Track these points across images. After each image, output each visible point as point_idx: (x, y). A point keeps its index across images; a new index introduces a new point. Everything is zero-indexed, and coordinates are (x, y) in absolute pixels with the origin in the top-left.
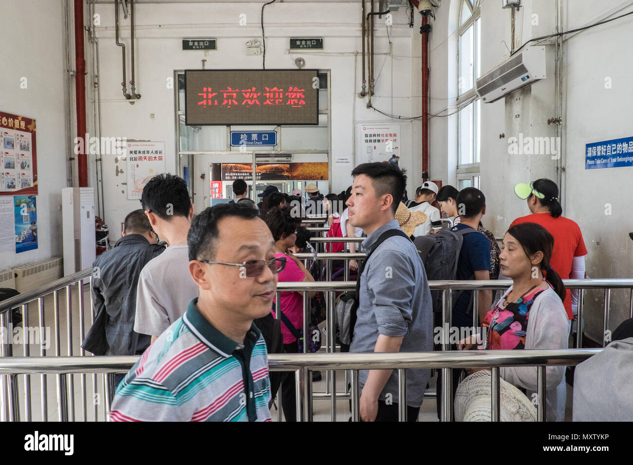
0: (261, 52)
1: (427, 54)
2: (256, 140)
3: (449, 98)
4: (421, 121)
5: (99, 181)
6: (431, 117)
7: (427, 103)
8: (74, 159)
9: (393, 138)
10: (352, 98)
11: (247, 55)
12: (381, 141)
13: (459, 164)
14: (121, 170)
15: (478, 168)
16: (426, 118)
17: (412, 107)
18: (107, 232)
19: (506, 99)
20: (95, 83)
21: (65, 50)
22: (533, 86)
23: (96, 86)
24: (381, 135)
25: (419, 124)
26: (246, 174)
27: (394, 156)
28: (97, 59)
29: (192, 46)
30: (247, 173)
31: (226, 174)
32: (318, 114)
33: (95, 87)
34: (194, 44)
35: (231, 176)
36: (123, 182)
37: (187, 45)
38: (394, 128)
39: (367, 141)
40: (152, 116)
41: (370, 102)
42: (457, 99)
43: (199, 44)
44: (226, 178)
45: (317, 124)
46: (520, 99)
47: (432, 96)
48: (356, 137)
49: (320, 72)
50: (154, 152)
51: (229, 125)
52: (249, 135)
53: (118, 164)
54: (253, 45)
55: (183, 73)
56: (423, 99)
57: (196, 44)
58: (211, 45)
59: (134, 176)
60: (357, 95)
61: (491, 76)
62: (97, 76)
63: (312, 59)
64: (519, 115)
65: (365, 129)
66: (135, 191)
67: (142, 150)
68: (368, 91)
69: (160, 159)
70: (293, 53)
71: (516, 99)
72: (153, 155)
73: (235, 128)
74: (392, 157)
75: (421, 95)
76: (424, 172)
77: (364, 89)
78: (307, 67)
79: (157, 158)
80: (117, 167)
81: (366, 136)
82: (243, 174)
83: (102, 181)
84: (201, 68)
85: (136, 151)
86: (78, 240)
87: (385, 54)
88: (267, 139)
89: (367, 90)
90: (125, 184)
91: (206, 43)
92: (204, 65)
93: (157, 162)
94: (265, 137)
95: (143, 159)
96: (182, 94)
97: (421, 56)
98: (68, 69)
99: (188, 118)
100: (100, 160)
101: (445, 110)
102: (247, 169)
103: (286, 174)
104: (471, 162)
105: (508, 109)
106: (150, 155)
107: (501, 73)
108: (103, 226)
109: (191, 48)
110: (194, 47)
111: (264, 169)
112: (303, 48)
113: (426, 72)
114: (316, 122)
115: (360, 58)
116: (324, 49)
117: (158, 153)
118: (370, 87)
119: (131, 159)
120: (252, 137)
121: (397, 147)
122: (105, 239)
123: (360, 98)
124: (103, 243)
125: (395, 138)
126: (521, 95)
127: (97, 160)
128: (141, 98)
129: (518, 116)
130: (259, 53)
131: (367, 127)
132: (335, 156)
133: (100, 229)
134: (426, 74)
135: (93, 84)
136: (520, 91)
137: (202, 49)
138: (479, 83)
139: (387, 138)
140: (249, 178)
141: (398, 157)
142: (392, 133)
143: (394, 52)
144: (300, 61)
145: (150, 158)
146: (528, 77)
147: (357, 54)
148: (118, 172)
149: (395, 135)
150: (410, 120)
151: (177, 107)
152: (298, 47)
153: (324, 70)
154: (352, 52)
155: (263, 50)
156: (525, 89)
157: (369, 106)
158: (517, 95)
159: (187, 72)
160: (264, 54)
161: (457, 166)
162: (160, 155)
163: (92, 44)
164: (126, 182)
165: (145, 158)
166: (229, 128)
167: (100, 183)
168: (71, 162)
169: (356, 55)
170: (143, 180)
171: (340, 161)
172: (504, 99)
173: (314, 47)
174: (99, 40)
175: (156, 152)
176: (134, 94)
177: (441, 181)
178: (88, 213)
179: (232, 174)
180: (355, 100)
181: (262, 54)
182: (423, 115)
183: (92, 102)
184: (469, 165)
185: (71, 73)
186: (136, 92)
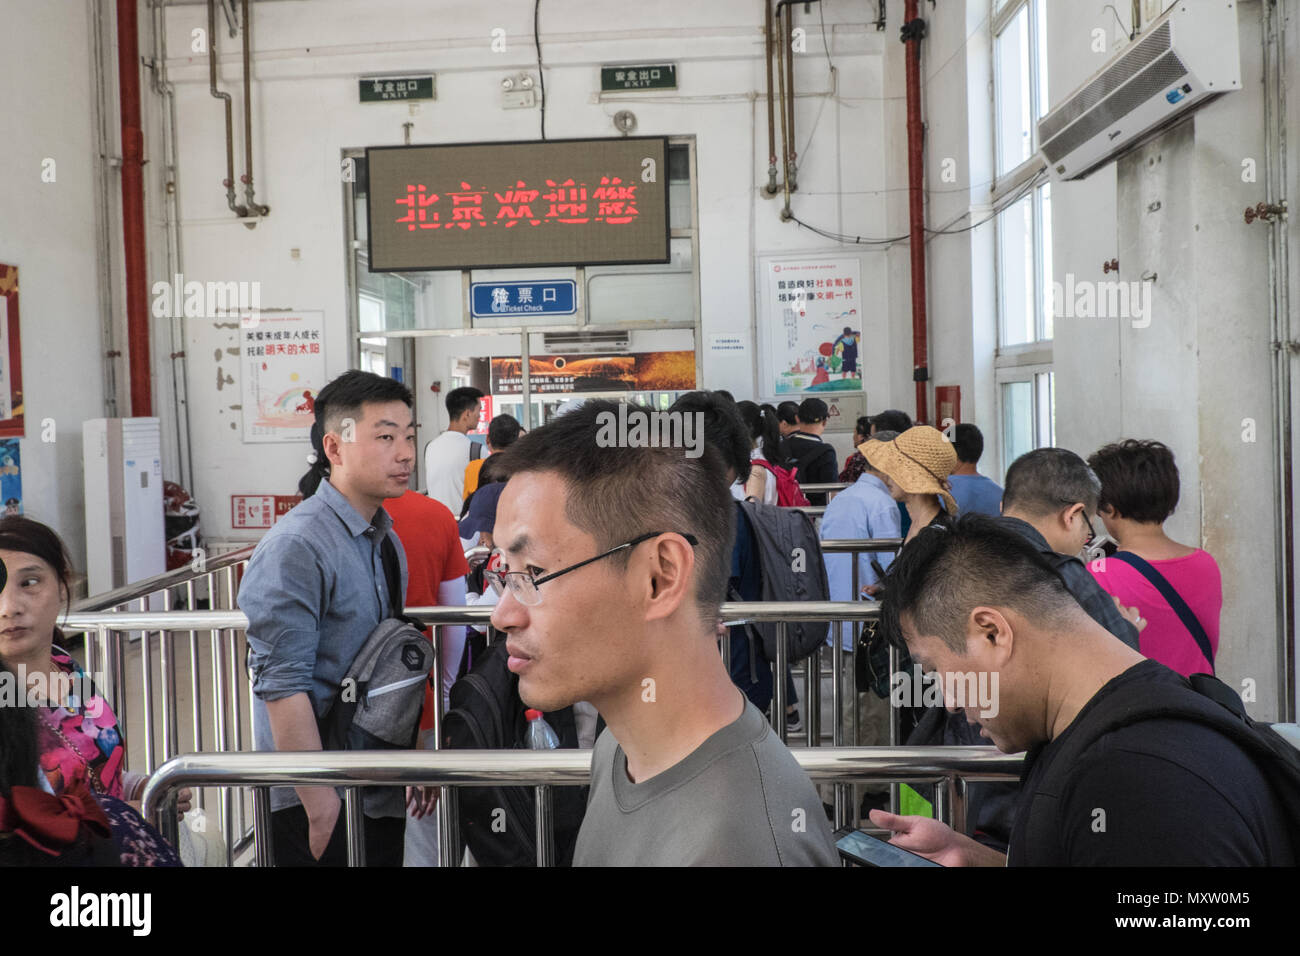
0: (535, 101)
1: (917, 88)
2: (528, 303)
3: (972, 185)
4: (909, 247)
5: (180, 403)
6: (931, 235)
7: (922, 204)
8: (119, 354)
9: (844, 289)
10: (747, 200)
11: (505, 109)
12: (816, 297)
13: (1001, 344)
14: (229, 377)
15: (1049, 352)
16: (918, 239)
17: (887, 216)
18: (196, 518)
19: (1119, 165)
20: (170, 184)
21: (95, 110)
22: (1200, 119)
23: (172, 189)
24: (815, 283)
25: (904, 253)
26: (542, 380)
27: (847, 331)
28: (172, 129)
29: (380, 94)
30: (544, 377)
31: (501, 381)
32: (669, 237)
33: (169, 192)
34: (384, 89)
35: (511, 386)
36: (232, 404)
37: (369, 91)
38: (847, 266)
39: (783, 298)
40: (296, 252)
41: (787, 206)
42: (993, 189)
43: (395, 87)
44: (501, 388)
45: (667, 261)
46: (1160, 159)
47: (933, 187)
48: (757, 290)
49: (671, 142)
50: (300, 335)
51: (467, 270)
52: (513, 291)
53: (222, 363)
54: (518, 87)
55: (363, 155)
56: (911, 194)
57: (390, 87)
58: (423, 88)
59: (258, 389)
60: (758, 193)
61: (1079, 102)
62: (173, 169)
63: (654, 114)
64: (1159, 204)
65: (777, 270)
66: (257, 424)
67: (273, 331)
68: (783, 183)
69: (315, 349)
70: (608, 100)
71: (1148, 160)
72: (299, 342)
73: (480, 277)
74: (842, 332)
75: (906, 184)
76: (917, 367)
77: (773, 175)
78: (641, 131)
79: (308, 349)
80: (220, 370)
81: (782, 285)
82: (537, 381)
83: (185, 402)
84: (401, 141)
85: (261, 333)
86: (120, 538)
87: (821, 95)
88: (554, 299)
89: (780, 178)
90: (237, 407)
91: (412, 85)
92: (407, 135)
93: (308, 356)
94: (549, 294)
95: (277, 351)
96: (362, 204)
97: (905, 95)
98: (103, 152)
99: (374, 257)
100: (182, 354)
101: (963, 217)
102: (546, 369)
103: (628, 378)
104: (1030, 339)
105: (1126, 190)
106: (291, 341)
107: (1107, 90)
108: (186, 503)
109: (378, 98)
110: (385, 96)
111: (581, 368)
112: (632, 87)
113: (918, 133)
114: (664, 257)
115: (762, 107)
116: (680, 90)
117: (310, 336)
118: (787, 172)
119: (250, 351)
120: (519, 295)
121: (854, 311)
122: (191, 533)
123: (765, 198)
124: (184, 542)
125: (848, 289)
126: (1163, 147)
127: (174, 356)
128: (270, 213)
129: (1155, 207)
130: (532, 103)
131: (782, 265)
132: (710, 335)
133: (178, 510)
134: (916, 135)
135: (164, 185)
136: (1162, 138)
137: (402, 98)
138: (1045, 129)
139: (829, 289)
140: (548, 387)
141: (857, 334)
142: (843, 278)
143: (844, 87)
144: (625, 118)
145: (292, 348)
146: (1187, 89)
147: (755, 97)
148: (222, 381)
149: (849, 282)
150: (882, 246)
151: (350, 232)
152: (620, 86)
153: (680, 137)
154: (744, 92)
155: (540, 98)
156: (1176, 128)
157: (788, 216)
158: (1152, 150)
159: (371, 153)
160: (543, 105)
161: (997, 351)
162: (315, 341)
163: (161, 96)
164: (239, 404)
165: (281, 349)
166: (467, 276)
167: (182, 408)
168: (113, 361)
169: (754, 101)
170: (276, 399)
171: (721, 345)
172: (1113, 166)
173: (655, 84)
174: (176, 86)
175: (306, 335)
176: (252, 205)
177: (958, 388)
178: (144, 476)
179: (512, 381)
180: (753, 205)
181: (539, 105)
182: (912, 233)
183: (162, 227)
184: (1025, 345)
185: (113, 162)
186: (258, 200)
